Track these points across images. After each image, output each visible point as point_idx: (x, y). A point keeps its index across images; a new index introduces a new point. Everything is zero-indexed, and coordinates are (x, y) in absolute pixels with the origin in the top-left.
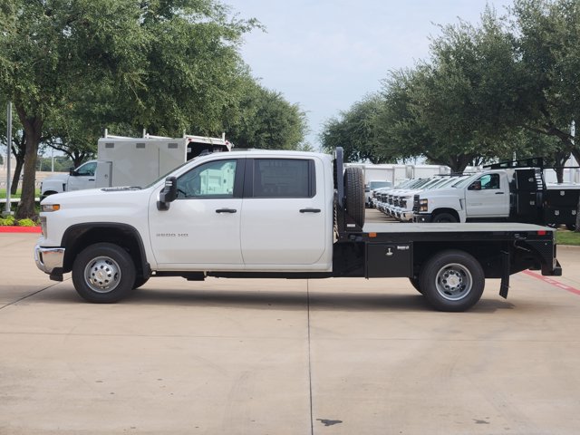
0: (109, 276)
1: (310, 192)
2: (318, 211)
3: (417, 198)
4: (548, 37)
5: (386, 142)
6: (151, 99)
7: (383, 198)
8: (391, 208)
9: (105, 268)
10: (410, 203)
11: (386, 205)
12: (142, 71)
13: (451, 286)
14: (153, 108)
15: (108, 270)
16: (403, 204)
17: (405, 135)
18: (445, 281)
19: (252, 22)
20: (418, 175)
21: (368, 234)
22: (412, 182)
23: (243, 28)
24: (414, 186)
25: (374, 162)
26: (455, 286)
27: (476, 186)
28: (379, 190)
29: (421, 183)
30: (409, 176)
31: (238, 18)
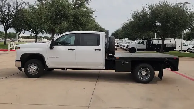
0: (35, 70)
1: (98, 44)
2: (100, 50)
3: (127, 45)
4: (157, 12)
5: (121, 35)
6: (75, 25)
7: (121, 45)
8: (122, 47)
9: (33, 67)
10: (126, 46)
11: (121, 46)
12: (72, 19)
13: (143, 75)
14: (75, 27)
15: (34, 68)
16: (124, 46)
17: (125, 34)
18: (141, 73)
19: (95, 10)
20: (127, 41)
21: (116, 57)
22: (126, 42)
23: (93, 11)
24: (126, 43)
25: (119, 39)
26: (144, 75)
27: (139, 43)
28: (120, 44)
29: (127, 43)
30: (125, 41)
31: (93, 9)
